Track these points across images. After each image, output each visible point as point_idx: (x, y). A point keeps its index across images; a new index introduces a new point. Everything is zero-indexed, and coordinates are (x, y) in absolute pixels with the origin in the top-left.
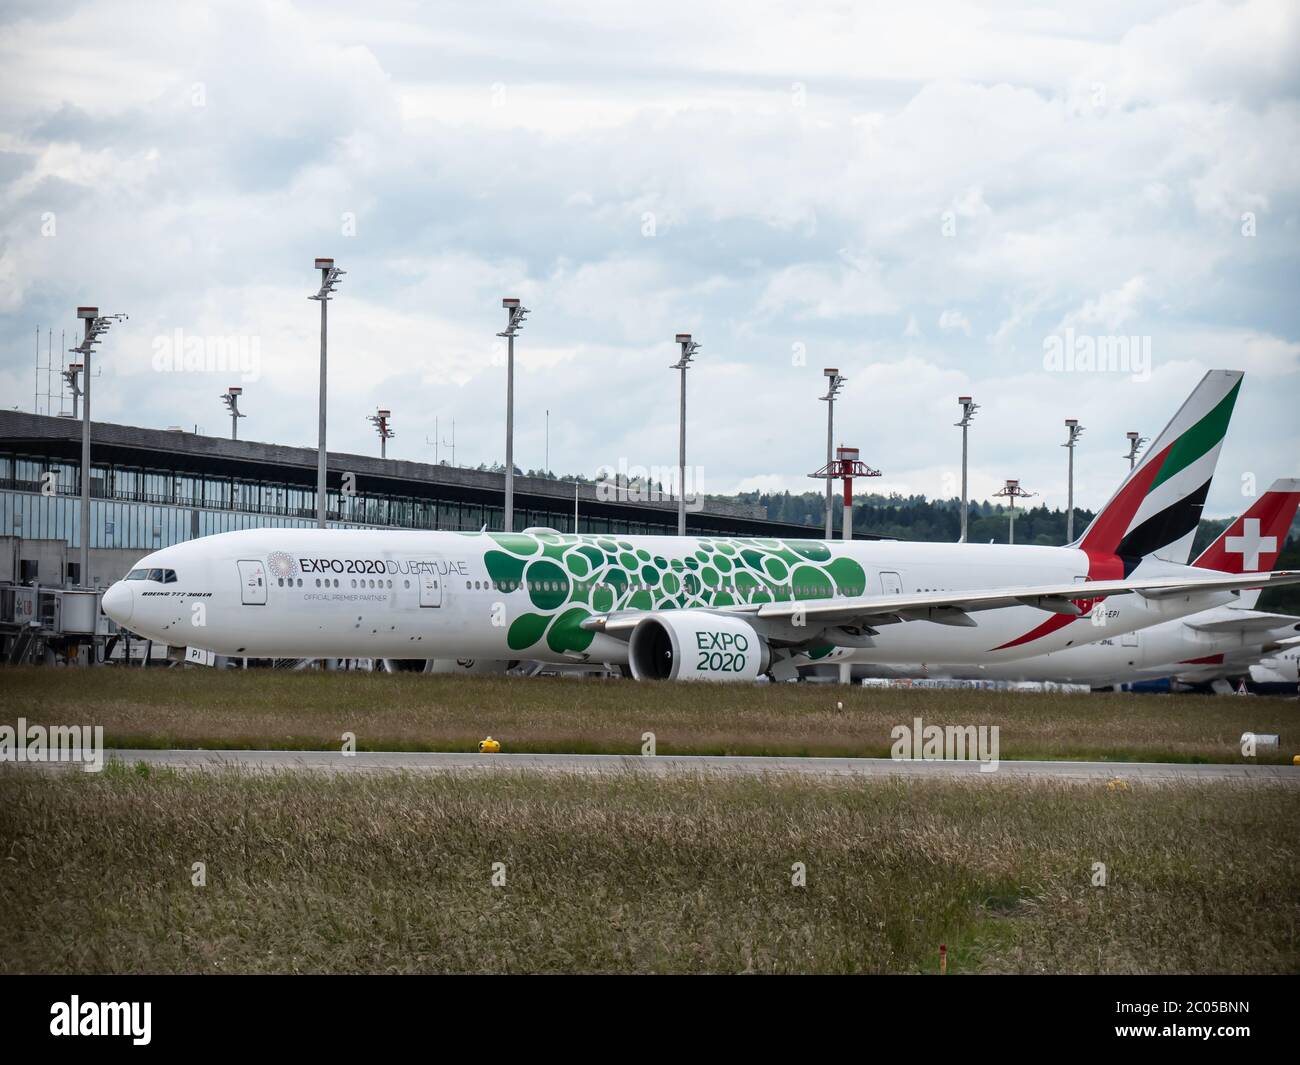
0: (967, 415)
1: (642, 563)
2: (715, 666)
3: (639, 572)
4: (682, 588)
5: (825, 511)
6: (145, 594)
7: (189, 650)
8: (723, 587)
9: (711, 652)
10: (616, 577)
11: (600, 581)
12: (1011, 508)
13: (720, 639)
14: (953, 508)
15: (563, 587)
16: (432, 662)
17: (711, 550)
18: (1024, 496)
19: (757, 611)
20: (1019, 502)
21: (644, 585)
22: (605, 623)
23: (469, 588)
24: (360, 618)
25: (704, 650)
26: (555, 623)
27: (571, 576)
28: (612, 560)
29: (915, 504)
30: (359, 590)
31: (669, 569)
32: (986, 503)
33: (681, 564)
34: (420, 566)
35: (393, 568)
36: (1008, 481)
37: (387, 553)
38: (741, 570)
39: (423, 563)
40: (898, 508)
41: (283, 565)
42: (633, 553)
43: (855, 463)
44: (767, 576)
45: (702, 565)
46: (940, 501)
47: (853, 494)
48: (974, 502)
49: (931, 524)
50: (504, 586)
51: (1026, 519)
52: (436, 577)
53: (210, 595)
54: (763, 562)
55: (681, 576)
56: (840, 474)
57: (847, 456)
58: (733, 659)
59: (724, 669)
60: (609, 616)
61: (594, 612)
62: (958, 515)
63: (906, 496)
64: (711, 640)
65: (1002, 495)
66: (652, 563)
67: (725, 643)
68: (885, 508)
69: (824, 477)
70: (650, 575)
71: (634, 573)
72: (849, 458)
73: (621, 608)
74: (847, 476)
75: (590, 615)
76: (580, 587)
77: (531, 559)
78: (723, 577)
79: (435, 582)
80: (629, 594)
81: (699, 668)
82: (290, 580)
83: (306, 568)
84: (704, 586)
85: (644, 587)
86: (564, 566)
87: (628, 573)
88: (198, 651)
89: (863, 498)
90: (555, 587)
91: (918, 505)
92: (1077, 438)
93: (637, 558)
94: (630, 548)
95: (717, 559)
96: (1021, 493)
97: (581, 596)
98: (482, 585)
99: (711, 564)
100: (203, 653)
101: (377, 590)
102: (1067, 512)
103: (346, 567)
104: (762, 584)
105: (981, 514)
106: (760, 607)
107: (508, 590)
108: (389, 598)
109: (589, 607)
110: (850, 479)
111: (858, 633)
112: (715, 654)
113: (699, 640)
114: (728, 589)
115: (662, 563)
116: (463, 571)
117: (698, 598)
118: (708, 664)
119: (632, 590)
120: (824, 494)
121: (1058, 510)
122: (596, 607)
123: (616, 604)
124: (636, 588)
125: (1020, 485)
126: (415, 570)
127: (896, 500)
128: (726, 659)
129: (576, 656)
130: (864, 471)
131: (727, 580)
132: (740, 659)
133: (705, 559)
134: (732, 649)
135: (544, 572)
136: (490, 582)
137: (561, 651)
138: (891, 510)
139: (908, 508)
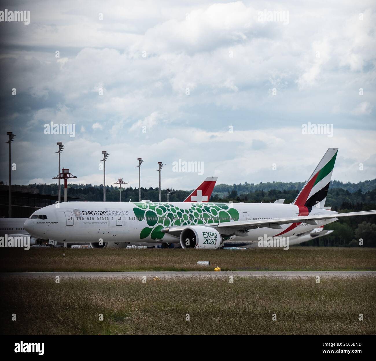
0: (105, 157)
1: (177, 211)
2: (208, 243)
3: (176, 213)
4: (189, 219)
5: (58, 190)
6: (38, 223)
7: (50, 241)
8: (200, 218)
9: (207, 239)
10: (170, 215)
11: (166, 217)
12: (120, 188)
13: (209, 235)
14: (101, 188)
15: (156, 219)
16: (107, 243)
17: (195, 207)
18: (124, 184)
19: (218, 225)
20: (123, 186)
21: (178, 217)
22: (168, 230)
23: (130, 219)
24: (99, 230)
25: (205, 238)
26: (153, 230)
27: (158, 215)
28: (169, 210)
29: (88, 187)
30: (99, 221)
31: (185, 213)
32: (112, 186)
33: (188, 211)
34: (116, 213)
35: (109, 214)
36: (119, 179)
37: (106, 209)
38: (204, 212)
39: (117, 212)
40: (82, 189)
41: (78, 213)
42: (174, 208)
43: (68, 174)
44: (212, 214)
45: (194, 211)
46: (96, 186)
47: (67, 184)
48: (108, 186)
49: (93, 194)
50: (139, 219)
51: (125, 191)
52: (120, 216)
53: (57, 223)
54: (210, 210)
55: (188, 215)
56: (63, 177)
57: (65, 171)
58: (213, 241)
59: (211, 244)
60: (169, 227)
61: (164, 227)
62: (103, 190)
63: (85, 184)
64: (207, 235)
65: (117, 184)
66: (180, 211)
67: (211, 236)
68: (78, 188)
69: (57, 178)
70: (180, 214)
71: (175, 214)
72: (66, 172)
73: (172, 225)
74: (66, 178)
75: (163, 227)
76: (160, 219)
77: (147, 210)
78: (200, 215)
79: (120, 218)
80: (174, 221)
81: (204, 244)
82: (80, 218)
83: (84, 214)
84: (195, 218)
85: (178, 219)
86: (156, 212)
87: (174, 214)
88: (52, 241)
89: (71, 185)
90: (154, 219)
91: (89, 187)
92: (141, 164)
93: (176, 209)
94: (173, 206)
95: (198, 209)
96: (123, 183)
97: (161, 222)
98: (133, 219)
99: (196, 211)
100: (53, 241)
101: (104, 221)
102: (138, 189)
103: (95, 214)
104: (211, 217)
105: (110, 190)
106: (219, 224)
107: (141, 220)
108: (108, 223)
109: (163, 225)
110: (67, 179)
111: (243, 232)
112: (208, 239)
113: (204, 235)
114: (201, 219)
115: (182, 211)
116: (128, 214)
117: (193, 221)
118: (206, 242)
119: (175, 219)
120: (58, 184)
121: (135, 188)
122: (165, 225)
123: (171, 224)
124: (176, 219)
125: (123, 180)
126: (114, 214)
127: (81, 186)
128: (212, 241)
129: (159, 240)
130: (71, 176)
131: (201, 216)
132: (215, 241)
133: (194, 209)
134: (213, 238)
135: (150, 214)
136: (136, 218)
137: (155, 239)
138: (80, 189)
139: (86, 188)
